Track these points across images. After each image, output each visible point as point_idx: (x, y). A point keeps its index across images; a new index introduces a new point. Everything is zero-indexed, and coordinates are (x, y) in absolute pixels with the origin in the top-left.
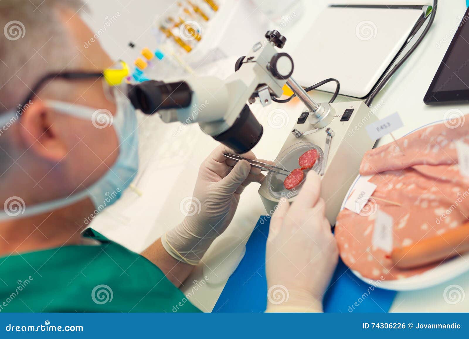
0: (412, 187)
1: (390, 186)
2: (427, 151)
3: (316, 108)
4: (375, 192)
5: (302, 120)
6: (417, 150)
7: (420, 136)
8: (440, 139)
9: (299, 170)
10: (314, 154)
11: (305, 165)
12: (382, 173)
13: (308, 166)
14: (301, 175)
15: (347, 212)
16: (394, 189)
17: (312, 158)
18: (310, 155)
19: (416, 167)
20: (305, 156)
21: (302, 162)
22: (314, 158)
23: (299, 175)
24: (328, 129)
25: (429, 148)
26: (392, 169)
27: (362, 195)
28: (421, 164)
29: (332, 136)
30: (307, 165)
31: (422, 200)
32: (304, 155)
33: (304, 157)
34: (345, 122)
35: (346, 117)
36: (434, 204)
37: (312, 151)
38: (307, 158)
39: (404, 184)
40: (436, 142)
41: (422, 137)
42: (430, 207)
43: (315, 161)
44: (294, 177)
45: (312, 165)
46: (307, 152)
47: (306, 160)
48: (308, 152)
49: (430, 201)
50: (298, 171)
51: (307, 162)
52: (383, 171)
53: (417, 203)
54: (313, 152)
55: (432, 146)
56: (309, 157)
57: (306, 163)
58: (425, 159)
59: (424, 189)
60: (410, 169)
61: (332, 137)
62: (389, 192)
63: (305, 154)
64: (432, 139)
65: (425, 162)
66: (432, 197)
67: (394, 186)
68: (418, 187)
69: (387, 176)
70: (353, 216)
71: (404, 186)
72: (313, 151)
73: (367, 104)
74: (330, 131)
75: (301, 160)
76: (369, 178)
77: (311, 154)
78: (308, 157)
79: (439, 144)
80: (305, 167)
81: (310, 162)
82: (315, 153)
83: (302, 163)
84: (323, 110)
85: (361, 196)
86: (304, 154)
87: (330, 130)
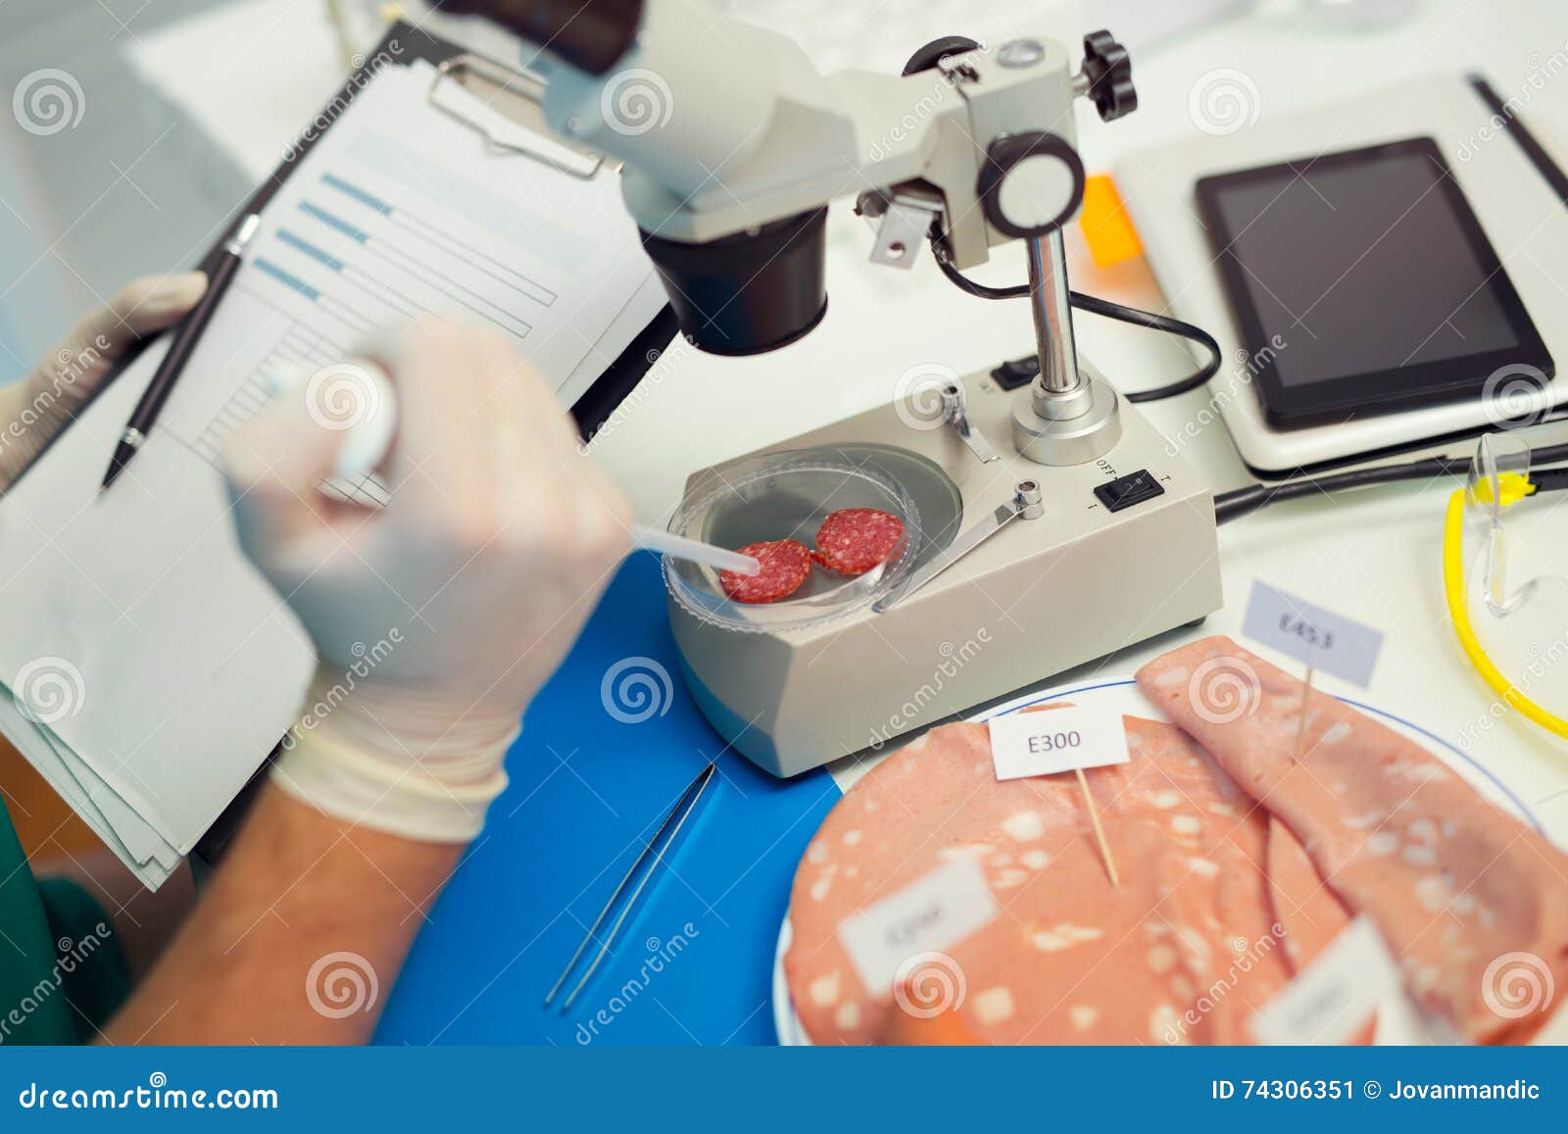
0: (1204, 867)
1: (1166, 800)
2: (1354, 822)
3: (1065, 384)
4: (1112, 769)
5: (1009, 376)
6: (1339, 788)
7: (1391, 759)
8: (1423, 829)
9: (803, 554)
10: (888, 537)
11: (832, 550)
12: (1189, 737)
13: (840, 563)
14: (794, 575)
15: (977, 742)
16: (1164, 816)
17: (871, 547)
18: (873, 532)
19: (1276, 828)
20: (854, 522)
21: (833, 533)
22: (877, 552)
23: (790, 571)
24: (1030, 485)
25: (1373, 816)
26: (1220, 758)
27: (1068, 739)
28: (1299, 837)
29: (1027, 516)
30: (839, 555)
31: (1169, 940)
32: (856, 516)
33: (850, 522)
34: (1101, 508)
35: (1118, 494)
36: (1181, 986)
37: (889, 519)
38: (856, 533)
39: (1200, 836)
40: (1404, 828)
41: (1392, 770)
42: (1163, 979)
43: (873, 565)
44: (773, 563)
45: (855, 569)
46: (869, 512)
47: (848, 536)
48: (875, 516)
49: (1181, 968)
50: (799, 555)
51: (849, 546)
52: (1197, 737)
53: (1155, 929)
54: (889, 529)
55: (1384, 827)
56: (866, 535)
57: (839, 549)
58: (1322, 834)
59: (1220, 914)
60: (1262, 814)
61: (1021, 516)
62: (1144, 811)
63: (862, 510)
64: (1406, 804)
65: (1311, 844)
66: (1200, 964)
67: (1174, 811)
68: (1216, 891)
69: (1193, 762)
70: (980, 769)
71: (1193, 844)
72: (892, 524)
73: (1221, 505)
74: (1030, 496)
75: (833, 524)
76: (1144, 711)
77: (878, 527)
78: (861, 532)
79: (1406, 839)
80: (828, 560)
81: (857, 553)
82: (893, 535)
83: (828, 539)
84: (1081, 408)
85: (1060, 740)
86: (855, 512)
87: (1033, 492)
